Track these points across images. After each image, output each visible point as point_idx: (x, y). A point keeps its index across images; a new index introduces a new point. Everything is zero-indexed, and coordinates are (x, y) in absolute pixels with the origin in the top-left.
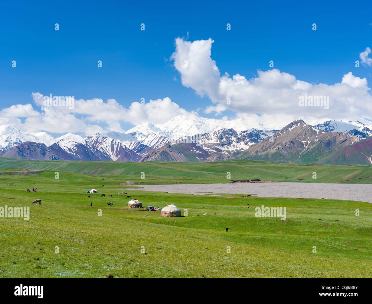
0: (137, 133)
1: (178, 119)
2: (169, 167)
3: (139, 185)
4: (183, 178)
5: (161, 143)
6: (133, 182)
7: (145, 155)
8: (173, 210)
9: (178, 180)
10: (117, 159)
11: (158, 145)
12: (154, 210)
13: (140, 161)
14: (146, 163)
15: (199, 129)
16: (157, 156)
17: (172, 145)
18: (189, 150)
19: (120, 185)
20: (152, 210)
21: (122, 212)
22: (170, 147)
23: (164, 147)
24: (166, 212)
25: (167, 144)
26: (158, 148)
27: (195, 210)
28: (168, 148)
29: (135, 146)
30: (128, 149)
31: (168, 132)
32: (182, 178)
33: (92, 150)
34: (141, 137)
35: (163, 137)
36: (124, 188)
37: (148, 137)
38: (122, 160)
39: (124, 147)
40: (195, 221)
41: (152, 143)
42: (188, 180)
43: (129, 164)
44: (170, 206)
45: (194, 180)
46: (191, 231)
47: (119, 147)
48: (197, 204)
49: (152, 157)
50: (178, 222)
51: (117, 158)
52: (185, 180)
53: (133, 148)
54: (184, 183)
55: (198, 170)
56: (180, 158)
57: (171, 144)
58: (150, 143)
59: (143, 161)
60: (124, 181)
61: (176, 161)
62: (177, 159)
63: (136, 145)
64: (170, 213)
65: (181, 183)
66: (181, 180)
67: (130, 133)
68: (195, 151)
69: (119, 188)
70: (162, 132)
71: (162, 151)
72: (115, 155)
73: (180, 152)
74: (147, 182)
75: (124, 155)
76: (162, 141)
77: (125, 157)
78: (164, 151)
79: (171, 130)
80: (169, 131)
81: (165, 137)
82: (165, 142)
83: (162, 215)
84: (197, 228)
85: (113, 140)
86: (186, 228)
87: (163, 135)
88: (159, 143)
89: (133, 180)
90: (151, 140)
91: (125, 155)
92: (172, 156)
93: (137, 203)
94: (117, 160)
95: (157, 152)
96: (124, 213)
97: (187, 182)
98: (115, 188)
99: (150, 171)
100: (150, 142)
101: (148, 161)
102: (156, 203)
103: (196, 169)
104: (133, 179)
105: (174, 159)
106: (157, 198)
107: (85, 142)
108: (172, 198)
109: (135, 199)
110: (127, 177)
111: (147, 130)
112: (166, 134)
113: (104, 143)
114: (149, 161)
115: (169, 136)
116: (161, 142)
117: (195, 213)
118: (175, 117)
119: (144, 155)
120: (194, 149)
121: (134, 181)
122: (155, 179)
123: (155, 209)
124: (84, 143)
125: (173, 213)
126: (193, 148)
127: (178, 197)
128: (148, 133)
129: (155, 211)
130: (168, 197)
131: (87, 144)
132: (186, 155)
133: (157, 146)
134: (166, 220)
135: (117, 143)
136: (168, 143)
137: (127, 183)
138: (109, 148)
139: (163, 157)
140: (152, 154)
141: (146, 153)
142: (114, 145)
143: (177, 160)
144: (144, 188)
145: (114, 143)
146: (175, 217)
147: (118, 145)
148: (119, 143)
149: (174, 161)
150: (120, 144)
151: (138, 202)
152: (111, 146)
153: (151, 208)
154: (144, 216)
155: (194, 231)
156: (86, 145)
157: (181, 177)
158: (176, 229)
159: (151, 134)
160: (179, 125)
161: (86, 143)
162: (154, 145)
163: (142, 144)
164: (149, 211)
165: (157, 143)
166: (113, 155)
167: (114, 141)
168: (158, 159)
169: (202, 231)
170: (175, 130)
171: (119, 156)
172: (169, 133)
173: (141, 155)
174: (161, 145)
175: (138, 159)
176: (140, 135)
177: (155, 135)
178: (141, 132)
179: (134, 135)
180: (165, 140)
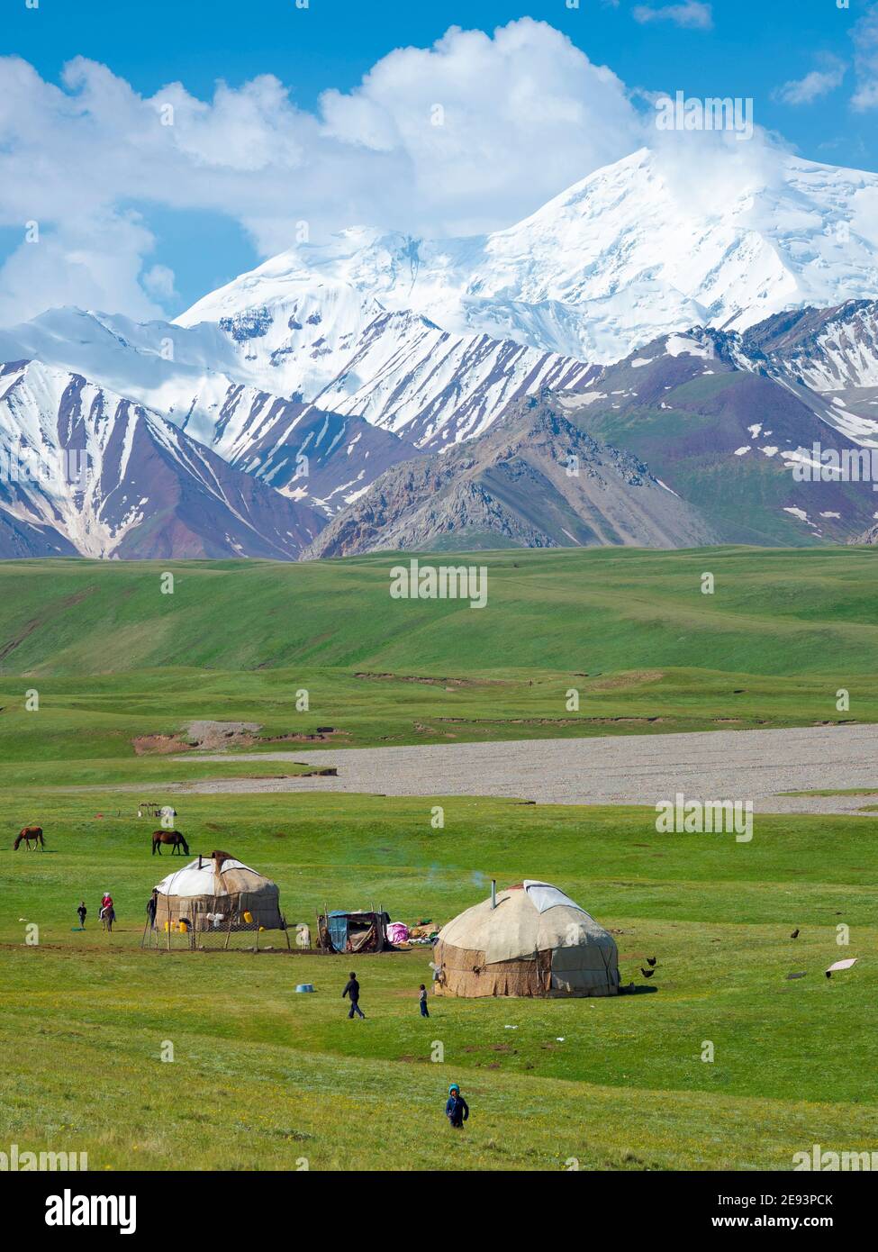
0: (281, 320)
1: (620, 192)
2: (557, 595)
3: (295, 747)
4: (668, 678)
5: (479, 399)
6: (247, 726)
7: (350, 500)
8: (542, 938)
9: (628, 697)
10: (116, 541)
11: (458, 414)
12: (388, 947)
13: (310, 554)
14: (354, 568)
15: (797, 263)
16: (447, 507)
17: (577, 413)
18: (723, 444)
19: (135, 754)
20: (366, 948)
21: (86, 972)
22: (556, 424)
23: (506, 428)
24: (478, 953)
25: (533, 403)
26: (459, 437)
27: (753, 931)
28: (541, 439)
29: (265, 429)
30: (210, 454)
31: (535, 301)
32: (663, 681)
34: (315, 355)
35: (495, 343)
36: (166, 776)
37: (371, 350)
38: (162, 548)
39: (174, 438)
40: (747, 1027)
41: (405, 396)
42: (720, 693)
43: (213, 582)
44: (516, 896)
45: (770, 694)
46: (689, 1118)
47: (128, 442)
48: (781, 886)
49: (413, 519)
50: (581, 1044)
51: (120, 534)
52: (687, 693)
53: (247, 442)
54: (678, 719)
55: (800, 616)
56: (647, 521)
57: (566, 402)
58: (393, 399)
59: (331, 550)
60: (167, 722)
61: (608, 544)
62: (624, 527)
63: (272, 422)
64: (520, 959)
65: (651, 725)
66: (652, 697)
67: (214, 317)
68: (770, 451)
69: (125, 776)
70: (484, 303)
71: (488, 459)
72: (96, 506)
73: (642, 470)
74: (364, 719)
75: (170, 511)
76: (492, 379)
77: (180, 526)
78: (511, 462)
79: (568, 284)
80: (544, 294)
81: (511, 343)
82: (512, 390)
83: (443, 982)
84: (762, 1090)
85: (78, 383)
86: (645, 1093)
87: (494, 330)
88: (467, 394)
89: (250, 705)
90: (402, 375)
91: (178, 509)
92: (577, 505)
93: (239, 886)
94: (116, 550)
95: (449, 474)
96: (108, 979)
97: (706, 714)
98: (85, 779)
99: (395, 633)
100: (387, 394)
101: (374, 549)
102: (409, 883)
103: (779, 601)
104: (242, 697)
105: (596, 528)
106: (428, 844)
108: (557, 838)
109: (221, 857)
110: (198, 684)
111: (361, 286)
112: (527, 316)
114: (386, 548)
115: (547, 337)
116: (482, 390)
117: (749, 955)
118: (598, 173)
119: (338, 499)
120: (763, 441)
121: (253, 715)
122: (437, 691)
123: (391, 933)
125: (541, 957)
126: (755, 429)
127: (610, 835)
128: (370, 319)
129: (387, 955)
130: (528, 837)
132: (697, 495)
133: (452, 426)
134: (475, 1023)
135: (111, 410)
136: (544, 390)
137: (193, 735)
138: (44, 447)
139: (499, 515)
140: (409, 487)
141: (357, 487)
142: (90, 426)
143: (623, 534)
144: (332, 772)
145: (85, 411)
146: (563, 994)
147: (122, 421)
148: (131, 410)
149: (592, 546)
150: (133, 419)
151: (243, 877)
152: (63, 435)
153: (355, 924)
154: (277, 998)
155: (717, 1119)
157: (655, 674)
158: (553, 1100)
159: (395, 320)
160: (629, 238)
162: (427, 416)
163: (321, 405)
164: (333, 951)
165: (446, 394)
166: (79, 507)
167: (88, 395)
168: (462, 532)
169: (799, 1116)
170: (599, 286)
171: (132, 520)
172: (546, 305)
173: (320, 502)
174: (483, 410)
175: (288, 538)
176: (300, 332)
177: (426, 329)
178: (311, 311)
179: (255, 336)
180: (513, 367)
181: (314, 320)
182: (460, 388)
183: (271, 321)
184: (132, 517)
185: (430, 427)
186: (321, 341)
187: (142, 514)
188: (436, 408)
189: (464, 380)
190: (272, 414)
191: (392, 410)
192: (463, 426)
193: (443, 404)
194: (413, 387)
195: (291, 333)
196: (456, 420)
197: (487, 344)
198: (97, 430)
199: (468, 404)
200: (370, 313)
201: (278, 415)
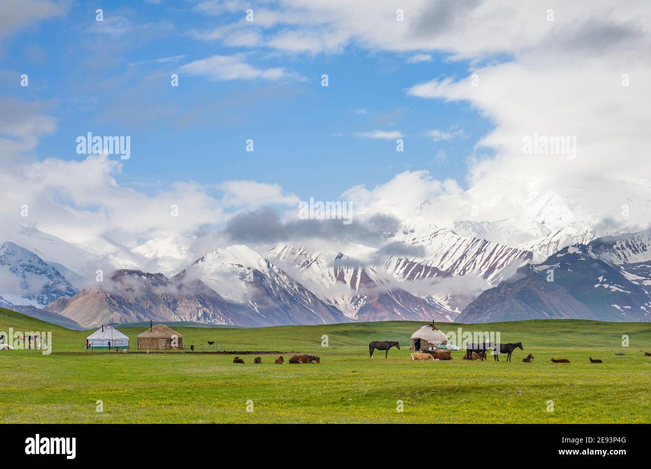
0: (400, 231)
5: (473, 260)
10: (356, 311)
11: (466, 265)
18: (590, 283)
26: (467, 274)
29: (402, 271)
33: (288, 287)
34: (413, 244)
35: (478, 240)
37: (433, 242)
38: (373, 314)
41: (446, 259)
47: (359, 276)
51: (358, 308)
53: (395, 276)
58: (442, 260)
63: (404, 268)
68: (606, 286)
71: (518, 288)
72: (349, 298)
75: (375, 301)
76: (478, 253)
77: (379, 306)
78: (525, 290)
81: (484, 240)
82: (485, 257)
85: (340, 256)
87: (478, 236)
88: (469, 258)
90: (445, 251)
91: (378, 300)
94: (357, 314)
100: (440, 258)
107: (264, 264)
113: (314, 264)
115: (497, 239)
116: (474, 257)
120: (603, 283)
124: (263, 267)
126: (601, 278)
131: (271, 271)
138: (330, 278)
140: (491, 298)
142: (345, 271)
147: (356, 269)
150: (360, 268)
152: (336, 274)
156: (268, 274)
159: (441, 231)
161: (269, 266)
162: (455, 266)
165: (462, 258)
166: (343, 299)
171: (362, 304)
174: (475, 264)
175: (415, 310)
176: (407, 235)
177: (453, 235)
178: (411, 228)
179: (391, 237)
180: (485, 249)
181: (412, 231)
182: (466, 256)
183: (397, 231)
184: (362, 302)
185: (456, 270)
186: (414, 239)
187: (365, 302)
188: (458, 263)
189: (468, 254)
190: (404, 266)
191: (441, 264)
192: (468, 270)
193: (460, 262)
194: (449, 255)
195: (404, 235)
196: (465, 268)
197: (476, 240)
198: (347, 272)
199: (469, 262)
200: (432, 229)
201: (406, 266)
